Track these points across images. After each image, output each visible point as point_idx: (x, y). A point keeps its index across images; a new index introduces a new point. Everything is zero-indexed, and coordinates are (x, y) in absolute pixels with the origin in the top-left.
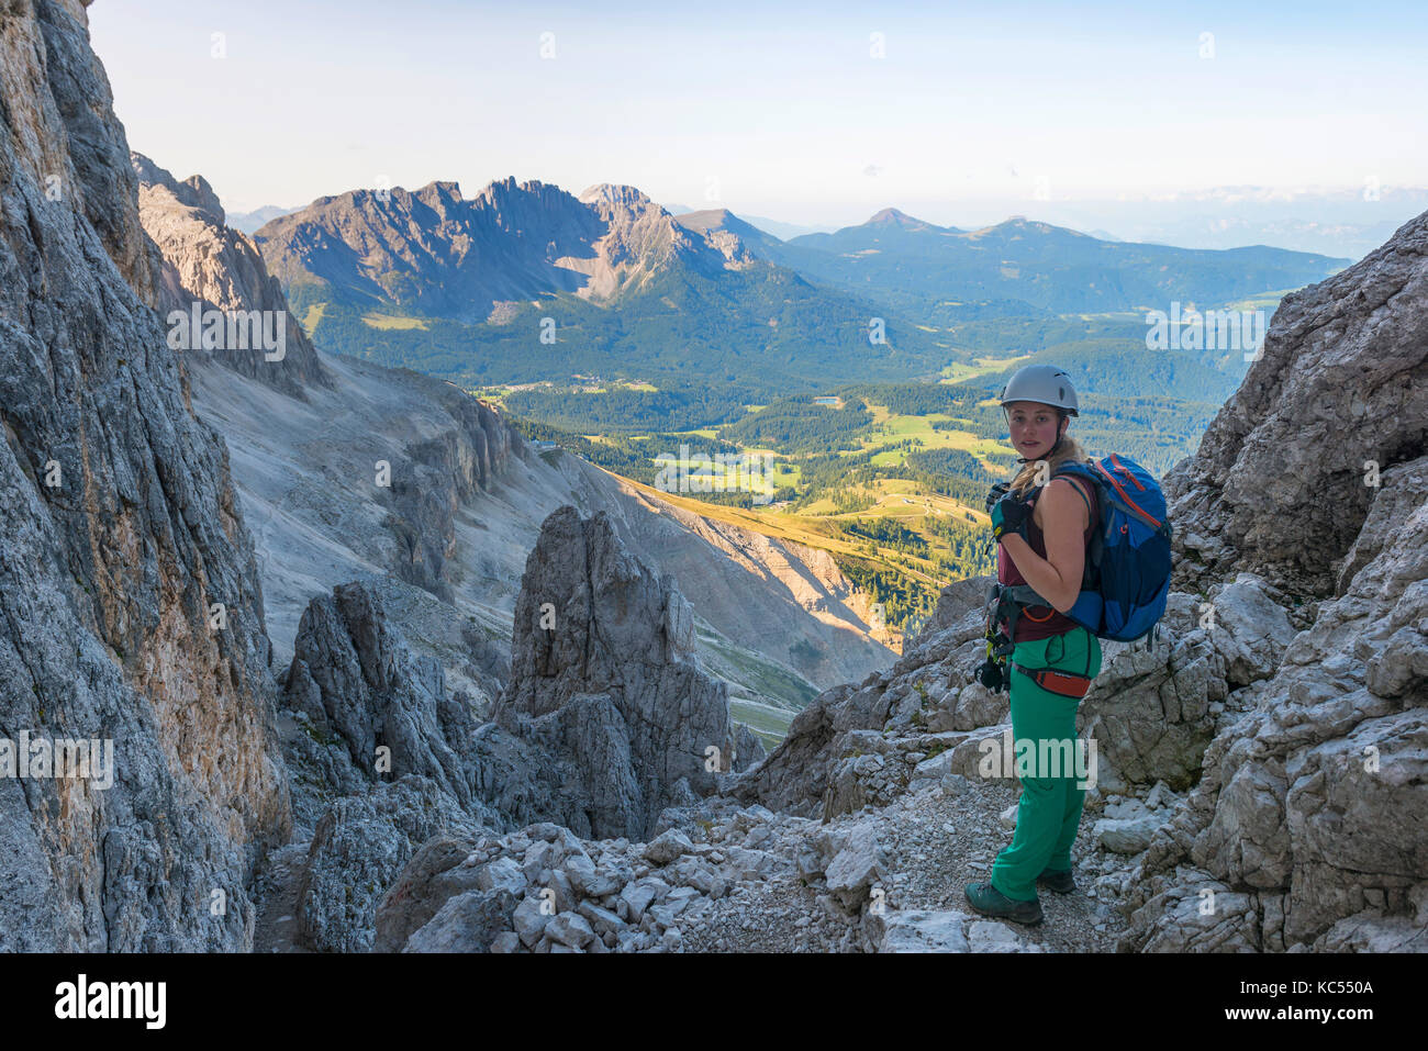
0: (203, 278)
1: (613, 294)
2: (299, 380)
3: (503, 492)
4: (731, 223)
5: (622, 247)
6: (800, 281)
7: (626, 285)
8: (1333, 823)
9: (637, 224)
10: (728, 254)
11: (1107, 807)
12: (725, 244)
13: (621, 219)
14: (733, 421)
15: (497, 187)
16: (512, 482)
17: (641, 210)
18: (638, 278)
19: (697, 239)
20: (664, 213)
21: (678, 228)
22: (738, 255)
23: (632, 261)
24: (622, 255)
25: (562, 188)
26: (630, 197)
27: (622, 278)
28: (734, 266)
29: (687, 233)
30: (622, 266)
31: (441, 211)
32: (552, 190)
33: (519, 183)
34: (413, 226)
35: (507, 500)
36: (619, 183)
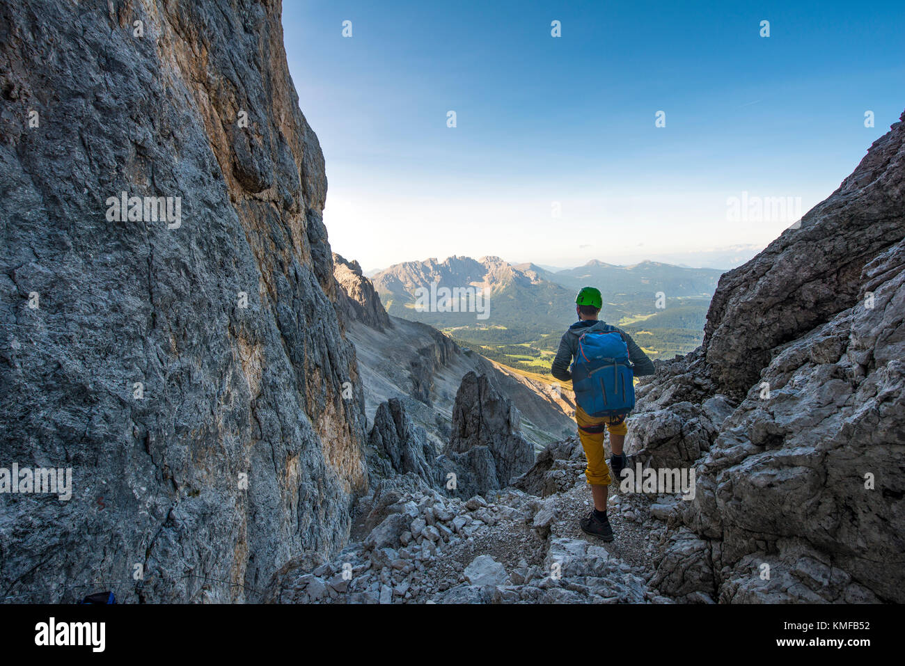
0: (355, 293)
2: (383, 326)
3: (450, 366)
4: (533, 267)
5: (494, 278)
6: (561, 288)
7: (496, 290)
8: (737, 506)
9: (499, 269)
10: (532, 278)
11: (658, 498)
12: (531, 275)
13: (493, 268)
14: (536, 340)
15: (450, 259)
16: (454, 362)
17: (500, 264)
18: (499, 288)
19: (521, 274)
20: (508, 265)
21: (514, 270)
22: (536, 279)
23: (497, 282)
24: (494, 280)
25: (472, 258)
26: (496, 260)
27: (494, 288)
28: (536, 283)
29: (517, 272)
30: (494, 284)
31: (431, 268)
32: (468, 259)
33: (457, 257)
34: (422, 273)
35: (453, 370)
36: (492, 255)
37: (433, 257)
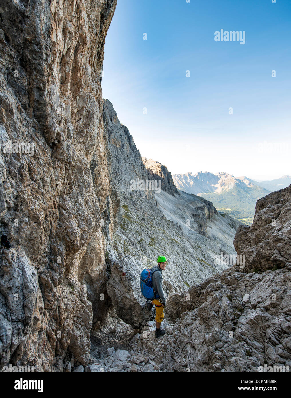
1: (221, 192)
3: (213, 221)
4: (246, 178)
5: (223, 183)
6: (264, 189)
7: (224, 190)
9: (226, 179)
10: (247, 184)
12: (247, 182)
13: (223, 177)
14: (250, 218)
15: (199, 173)
17: (227, 176)
18: (226, 189)
19: (239, 180)
20: (232, 176)
21: (235, 179)
22: (249, 184)
23: (225, 186)
24: (223, 184)
25: (211, 173)
26: (225, 174)
27: (223, 189)
28: (249, 187)
29: (237, 180)
30: (223, 187)
31: (189, 177)
32: (209, 173)
33: (203, 172)
34: (183, 180)
35: (214, 223)
36: (222, 172)
37: (190, 172)
